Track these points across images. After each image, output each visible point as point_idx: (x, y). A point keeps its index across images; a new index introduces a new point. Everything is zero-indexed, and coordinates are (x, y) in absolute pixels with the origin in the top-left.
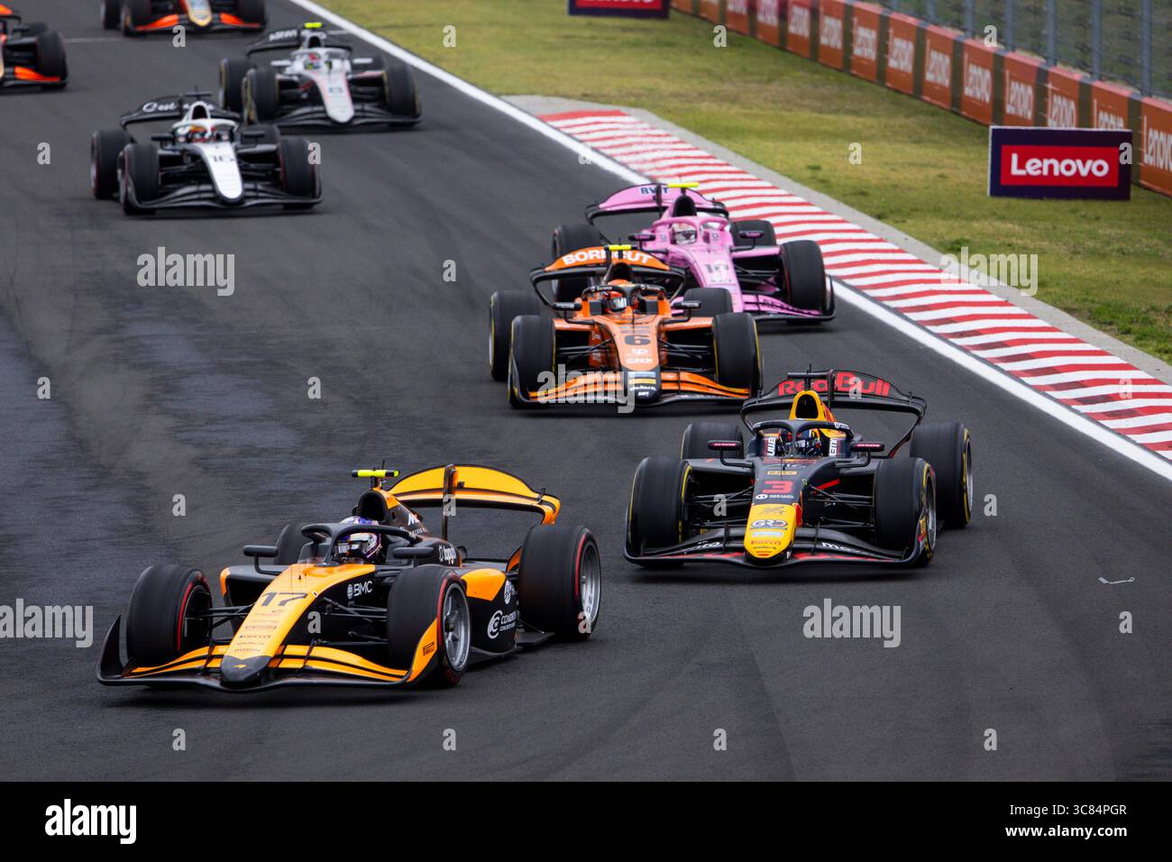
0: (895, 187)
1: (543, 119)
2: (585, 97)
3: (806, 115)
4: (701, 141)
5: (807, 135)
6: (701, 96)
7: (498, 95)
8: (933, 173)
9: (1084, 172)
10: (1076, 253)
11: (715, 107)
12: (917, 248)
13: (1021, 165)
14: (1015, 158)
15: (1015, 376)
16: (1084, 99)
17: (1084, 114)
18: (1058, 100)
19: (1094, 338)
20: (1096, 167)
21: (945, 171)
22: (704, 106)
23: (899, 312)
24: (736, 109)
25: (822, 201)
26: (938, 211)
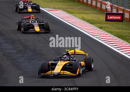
0: (93, 20)
1: (48, 11)
2: (53, 8)
3: (82, 11)
4: (68, 14)
5: (82, 13)
6: (68, 8)
7: (42, 8)
8: (98, 18)
9: (117, 18)
10: (116, 28)
11: (70, 9)
12: (96, 28)
13: (109, 17)
14: (108, 16)
15: (108, 44)
16: (117, 9)
17: (117, 11)
18: (114, 9)
19: (118, 39)
20: (119, 18)
21: (100, 18)
22: (69, 9)
23: (93, 36)
24: (73, 10)
25: (84, 22)
26: (99, 23)
